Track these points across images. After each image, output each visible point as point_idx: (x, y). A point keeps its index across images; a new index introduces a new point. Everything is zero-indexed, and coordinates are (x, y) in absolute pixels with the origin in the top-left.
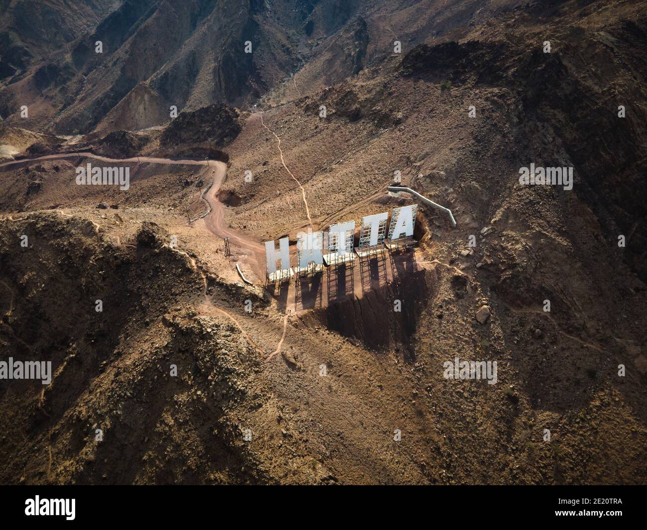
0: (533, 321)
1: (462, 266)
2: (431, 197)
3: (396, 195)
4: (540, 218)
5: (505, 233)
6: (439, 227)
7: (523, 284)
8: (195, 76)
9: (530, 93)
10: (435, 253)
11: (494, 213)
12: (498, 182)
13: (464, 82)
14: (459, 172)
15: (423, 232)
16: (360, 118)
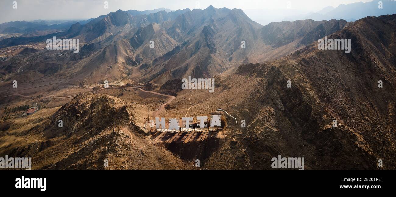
0: (263, 157)
1: (236, 138)
2: (230, 114)
3: (218, 112)
4: (268, 122)
5: (256, 127)
6: (231, 124)
7: (260, 145)
8: (186, 71)
9: (270, 80)
10: (227, 133)
11: (253, 120)
12: (256, 110)
13: (252, 76)
14: (242, 106)
15: (225, 125)
16: (219, 86)
